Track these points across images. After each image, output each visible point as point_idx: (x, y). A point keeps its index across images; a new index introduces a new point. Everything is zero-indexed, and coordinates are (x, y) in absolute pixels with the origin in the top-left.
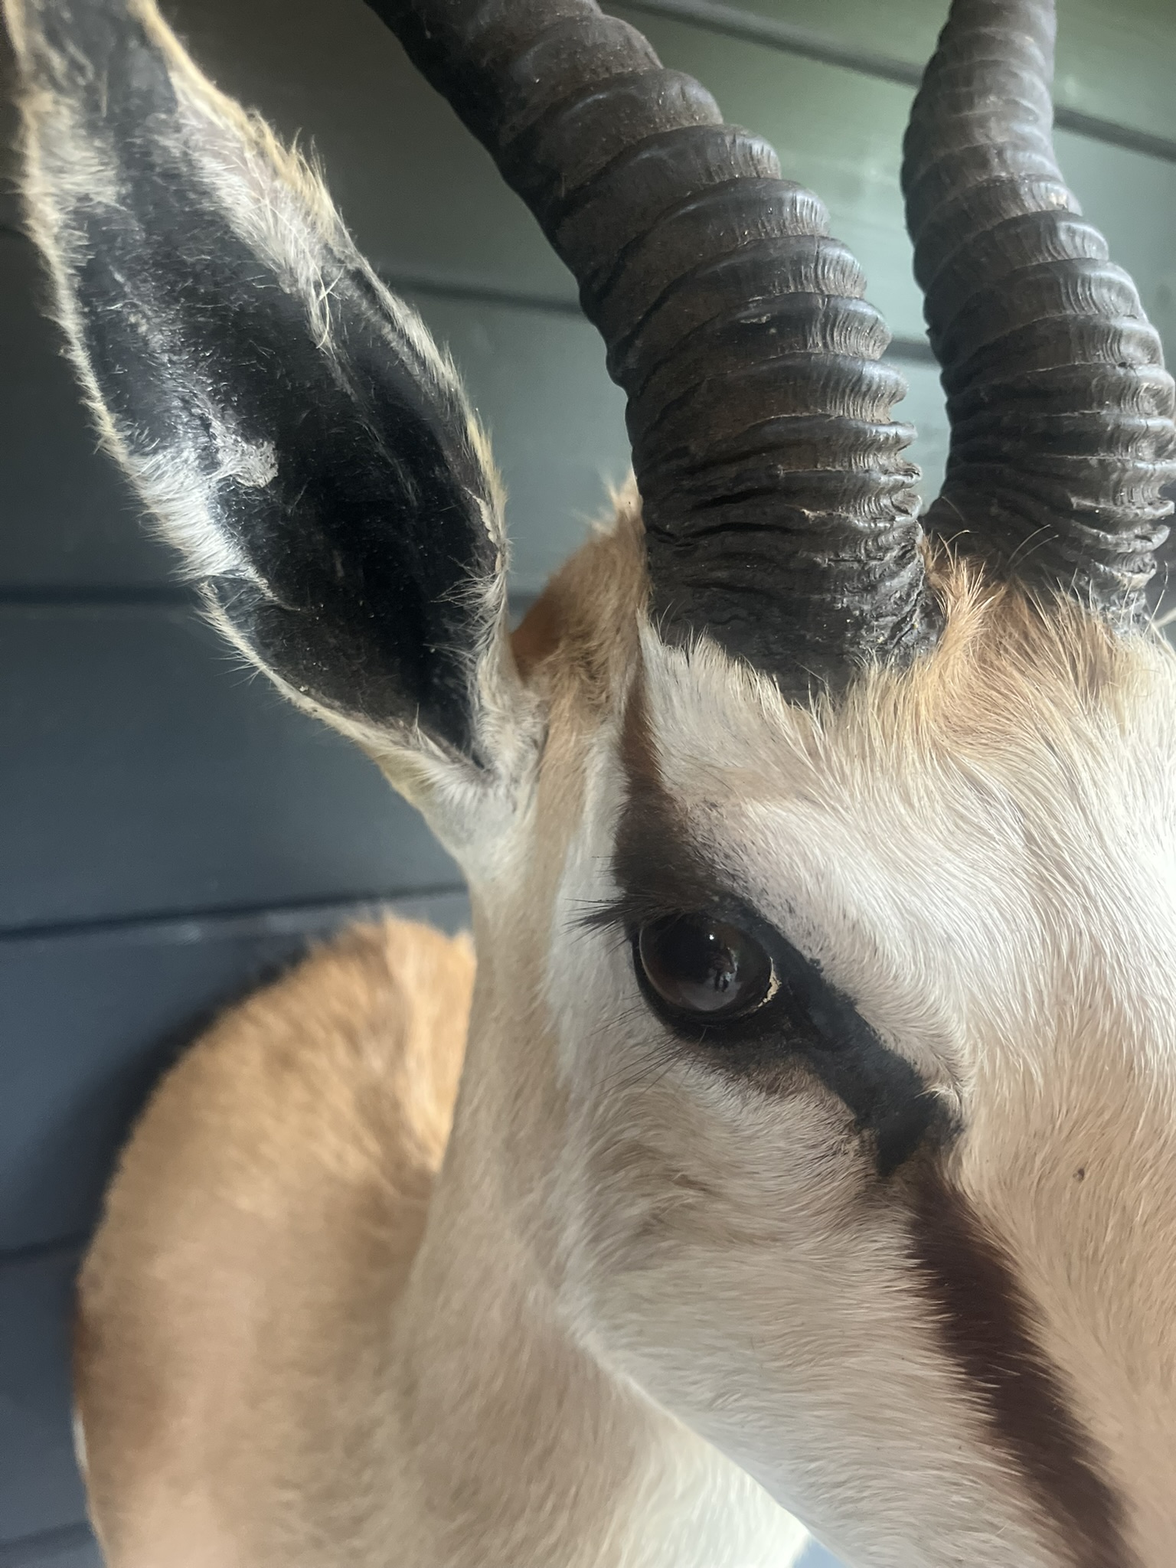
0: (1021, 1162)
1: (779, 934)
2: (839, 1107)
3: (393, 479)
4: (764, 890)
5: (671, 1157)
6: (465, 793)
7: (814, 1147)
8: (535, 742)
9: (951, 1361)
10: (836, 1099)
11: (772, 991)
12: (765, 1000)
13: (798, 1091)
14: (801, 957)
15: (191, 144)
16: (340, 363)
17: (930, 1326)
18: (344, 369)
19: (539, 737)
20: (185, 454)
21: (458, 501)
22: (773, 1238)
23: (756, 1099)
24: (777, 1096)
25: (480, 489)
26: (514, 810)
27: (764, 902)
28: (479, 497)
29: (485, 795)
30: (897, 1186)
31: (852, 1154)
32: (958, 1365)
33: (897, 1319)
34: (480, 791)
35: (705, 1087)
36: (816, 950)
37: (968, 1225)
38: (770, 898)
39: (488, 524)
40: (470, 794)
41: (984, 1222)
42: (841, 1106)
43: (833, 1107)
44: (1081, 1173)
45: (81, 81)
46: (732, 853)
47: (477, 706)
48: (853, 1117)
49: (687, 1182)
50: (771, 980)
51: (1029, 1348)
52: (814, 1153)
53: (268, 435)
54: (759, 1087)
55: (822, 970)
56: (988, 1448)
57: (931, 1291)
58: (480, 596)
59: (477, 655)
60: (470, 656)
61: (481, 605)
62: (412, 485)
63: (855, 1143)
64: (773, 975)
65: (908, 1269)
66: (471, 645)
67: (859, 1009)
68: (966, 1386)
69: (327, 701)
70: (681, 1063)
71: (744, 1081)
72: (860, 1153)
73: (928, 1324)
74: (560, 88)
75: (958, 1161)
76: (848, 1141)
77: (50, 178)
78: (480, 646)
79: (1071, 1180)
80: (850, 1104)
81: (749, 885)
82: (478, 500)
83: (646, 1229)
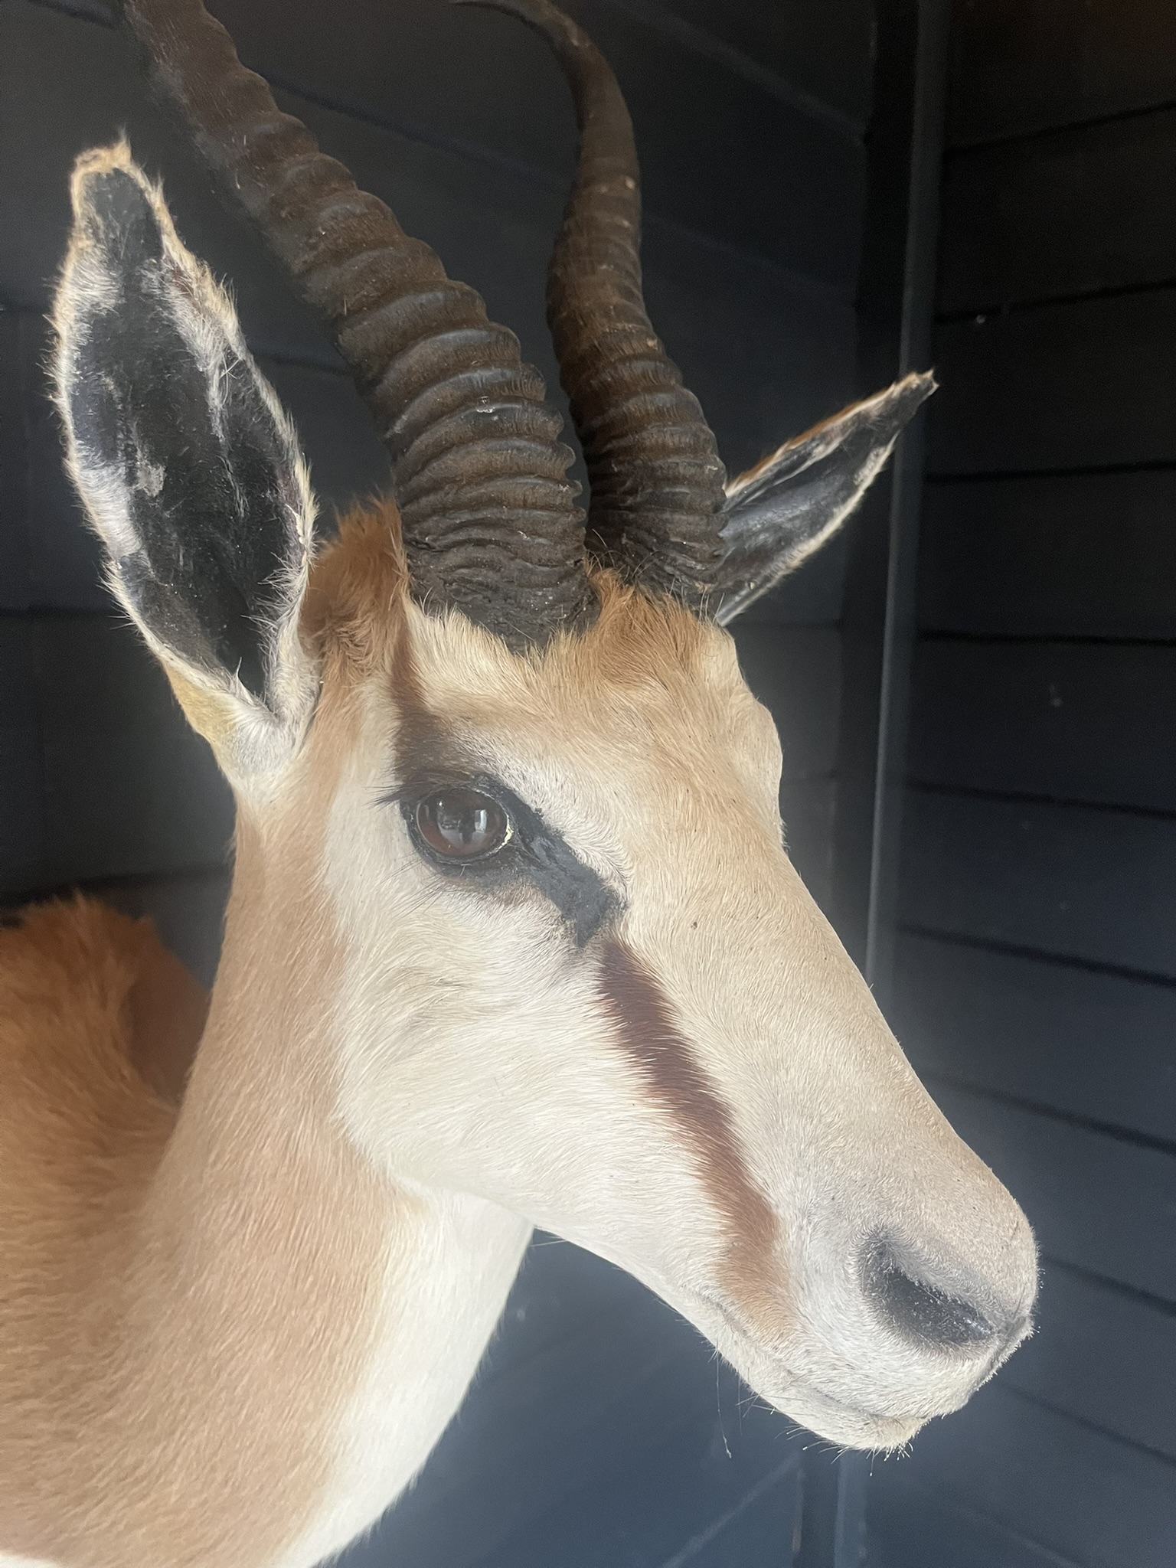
0: (661, 923)
1: (515, 796)
2: (552, 907)
3: (231, 497)
4: (507, 766)
5: (431, 969)
6: (260, 731)
7: (535, 937)
8: (312, 692)
9: (627, 1051)
10: (549, 901)
11: (508, 838)
12: (503, 844)
13: (526, 900)
14: (528, 808)
15: (166, 278)
16: (221, 418)
17: (614, 1033)
18: (222, 420)
19: (315, 689)
20: (120, 471)
21: (279, 514)
22: (509, 1004)
23: (498, 909)
24: (512, 905)
25: (298, 508)
26: (294, 744)
27: (507, 774)
28: (297, 512)
29: (273, 733)
30: (588, 949)
31: (560, 937)
32: (631, 1053)
33: (592, 1035)
34: (271, 729)
35: (461, 909)
36: (539, 802)
37: (632, 965)
38: (512, 771)
39: (300, 532)
40: (264, 730)
41: (643, 963)
42: (553, 907)
43: (548, 908)
44: (695, 924)
45: (112, 236)
46: (485, 745)
47: (275, 664)
48: (560, 913)
49: (444, 983)
50: (507, 831)
51: (669, 1031)
52: (535, 942)
53: (162, 462)
54: (500, 901)
55: (542, 816)
56: (650, 1100)
57: (614, 1011)
58: (288, 581)
59: (279, 625)
60: (274, 626)
61: (291, 588)
62: (244, 501)
63: (562, 930)
64: (508, 826)
65: (597, 1001)
66: (275, 617)
67: (565, 839)
68: (637, 1064)
69: (179, 653)
70: (445, 896)
71: (490, 898)
72: (564, 937)
73: (612, 1032)
74: (341, 241)
75: (626, 927)
76: (556, 930)
77: (76, 291)
78: (283, 618)
79: (690, 929)
80: (557, 904)
81: (497, 764)
82: (296, 514)
83: (413, 1026)
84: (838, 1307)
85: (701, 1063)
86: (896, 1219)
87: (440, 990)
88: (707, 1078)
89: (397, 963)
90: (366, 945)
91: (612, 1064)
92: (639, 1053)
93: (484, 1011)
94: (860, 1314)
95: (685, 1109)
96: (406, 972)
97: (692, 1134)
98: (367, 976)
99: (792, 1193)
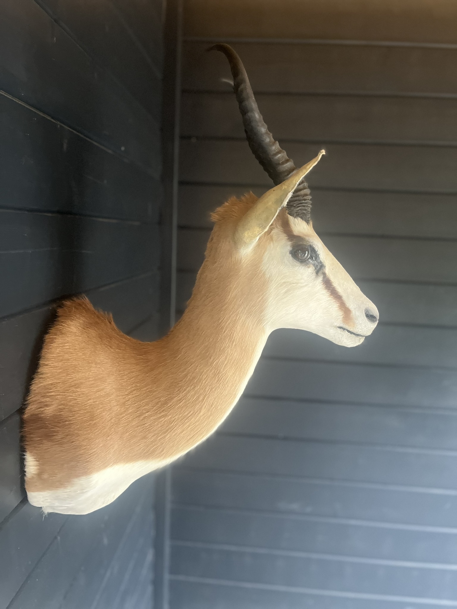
0: (329, 269)
1: (314, 248)
2: (314, 268)
5: (291, 281)
7: (311, 273)
9: (326, 290)
11: (309, 256)
13: (311, 267)
23: (307, 269)
24: (309, 268)
30: (319, 274)
31: (314, 273)
33: (321, 288)
35: (300, 269)
37: (326, 276)
41: (328, 276)
44: (333, 269)
49: (294, 283)
51: (332, 286)
55: (317, 252)
57: (324, 284)
67: (319, 256)
68: (328, 292)
71: (306, 267)
73: (324, 287)
83: (286, 292)
84: (363, 320)
85: (337, 290)
86: (367, 306)
87: (293, 285)
88: (338, 292)
89: (282, 281)
90: (275, 280)
91: (325, 292)
92: (328, 290)
93: (302, 287)
94: (366, 320)
95: (336, 297)
96: (284, 283)
97: (337, 301)
98: (275, 285)
99: (353, 306)
